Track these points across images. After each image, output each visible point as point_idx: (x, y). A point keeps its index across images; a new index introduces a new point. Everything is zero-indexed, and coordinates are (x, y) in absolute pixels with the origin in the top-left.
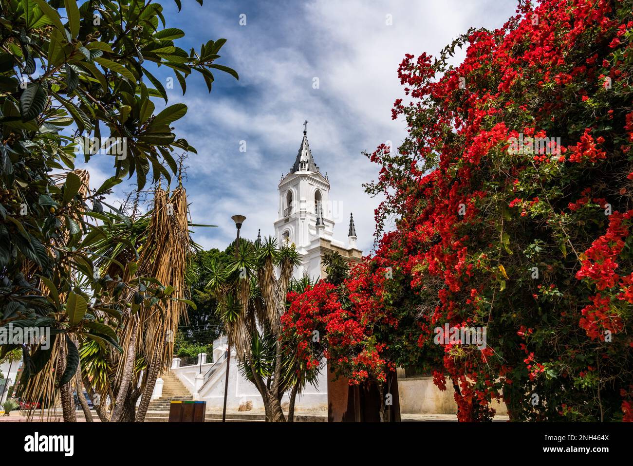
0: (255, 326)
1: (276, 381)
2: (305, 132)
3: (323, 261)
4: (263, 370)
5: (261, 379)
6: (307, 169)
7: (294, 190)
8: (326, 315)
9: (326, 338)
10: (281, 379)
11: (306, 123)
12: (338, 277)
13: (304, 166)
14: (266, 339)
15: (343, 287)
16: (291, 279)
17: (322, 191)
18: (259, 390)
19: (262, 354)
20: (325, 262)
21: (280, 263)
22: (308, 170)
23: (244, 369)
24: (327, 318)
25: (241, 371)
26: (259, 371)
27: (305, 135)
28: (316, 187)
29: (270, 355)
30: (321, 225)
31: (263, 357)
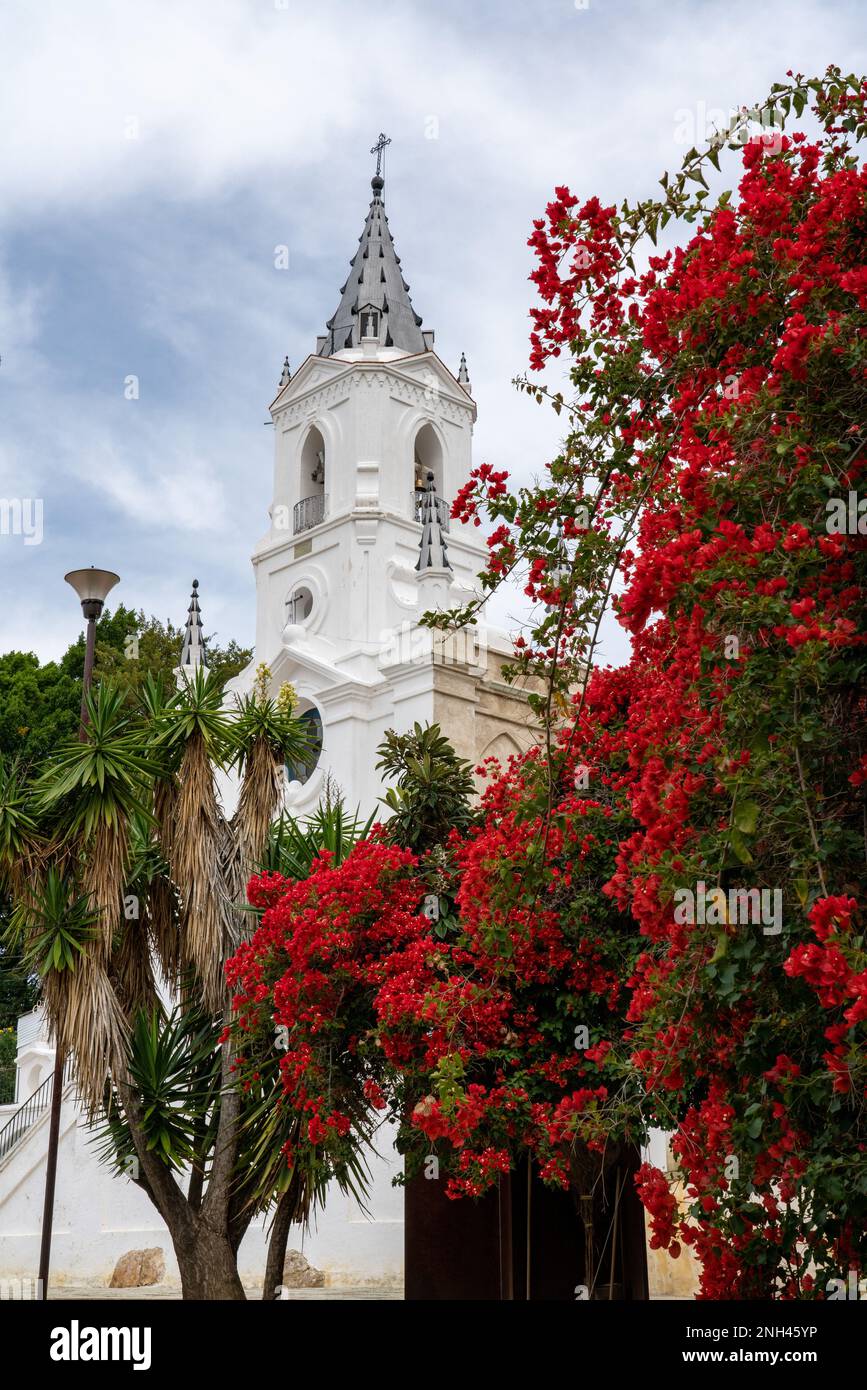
0: (151, 985)
1: (219, 1177)
2: (378, 185)
3: (383, 758)
4: (173, 1142)
5: (164, 1171)
6: (382, 337)
7: (329, 426)
8: (377, 958)
9: (372, 1039)
10: (238, 1171)
11: (382, 143)
12: (430, 821)
13: (370, 328)
14: (189, 1028)
15: (443, 856)
16: (276, 816)
17: (446, 428)
18: (160, 1212)
19: (173, 1082)
20: (389, 763)
21: (240, 755)
22: (389, 343)
23: (109, 1137)
24: (379, 968)
25: (95, 1145)
26: (159, 1146)
27: (377, 194)
28: (419, 415)
29: (202, 1086)
30: (437, 567)
31: (175, 1096)
